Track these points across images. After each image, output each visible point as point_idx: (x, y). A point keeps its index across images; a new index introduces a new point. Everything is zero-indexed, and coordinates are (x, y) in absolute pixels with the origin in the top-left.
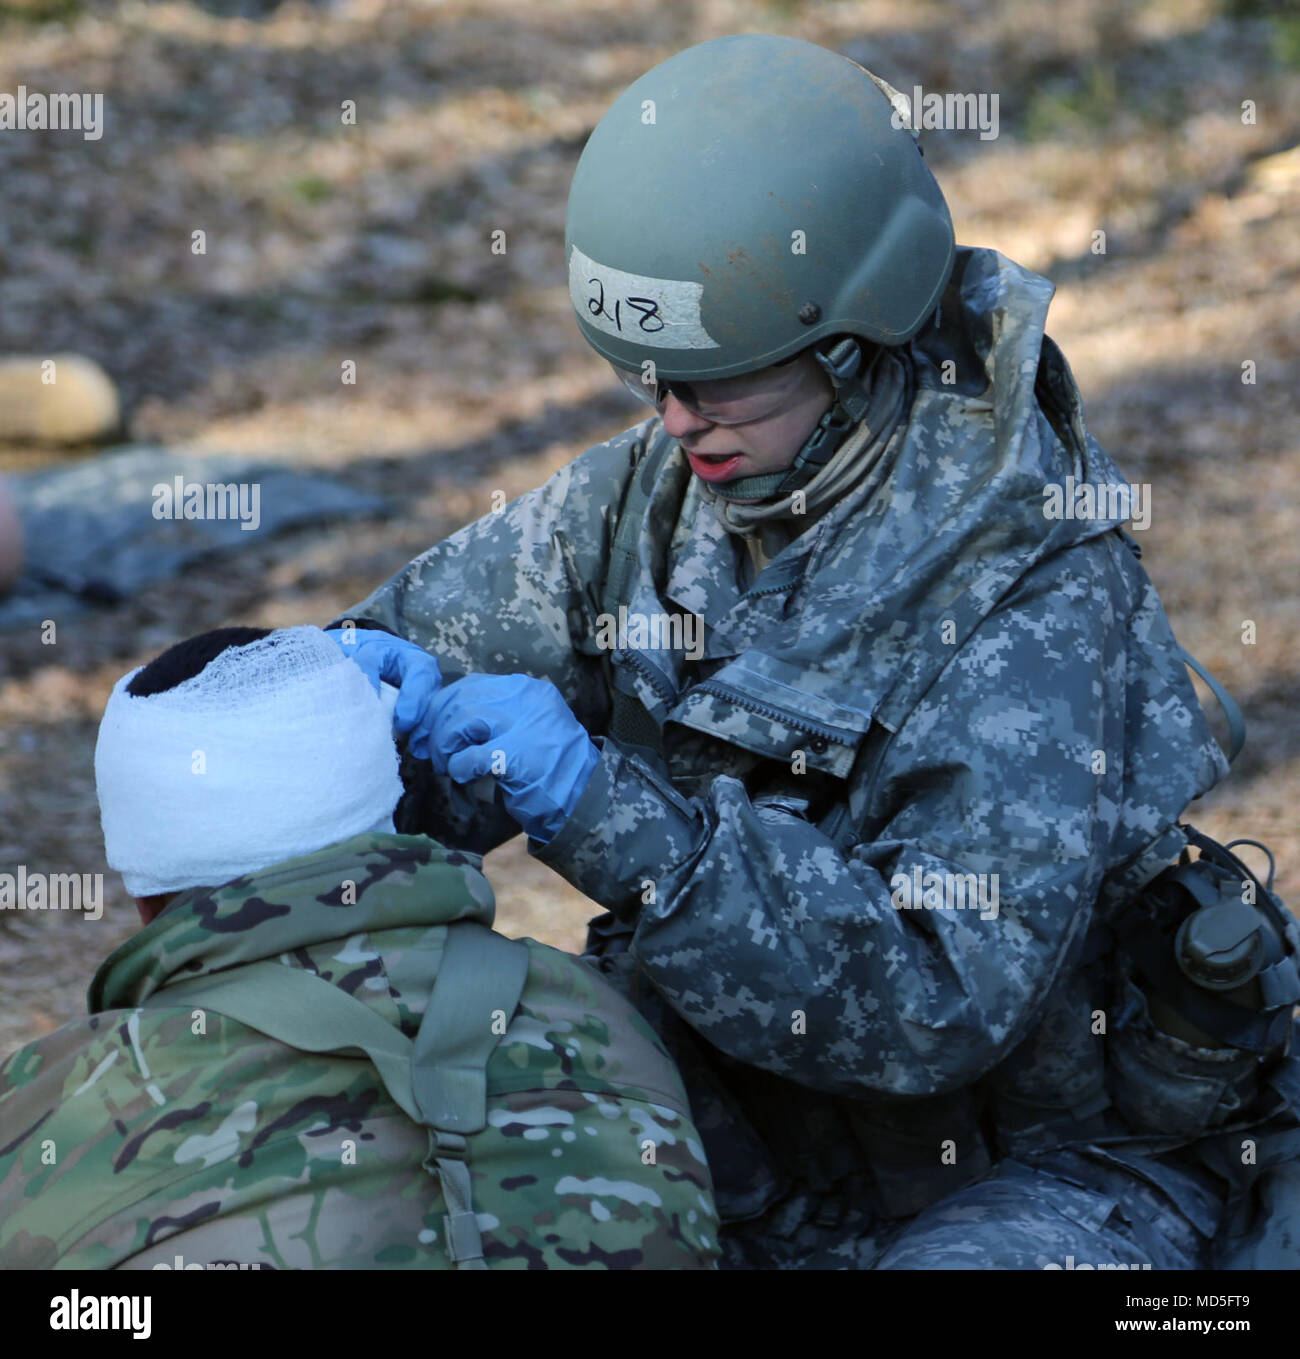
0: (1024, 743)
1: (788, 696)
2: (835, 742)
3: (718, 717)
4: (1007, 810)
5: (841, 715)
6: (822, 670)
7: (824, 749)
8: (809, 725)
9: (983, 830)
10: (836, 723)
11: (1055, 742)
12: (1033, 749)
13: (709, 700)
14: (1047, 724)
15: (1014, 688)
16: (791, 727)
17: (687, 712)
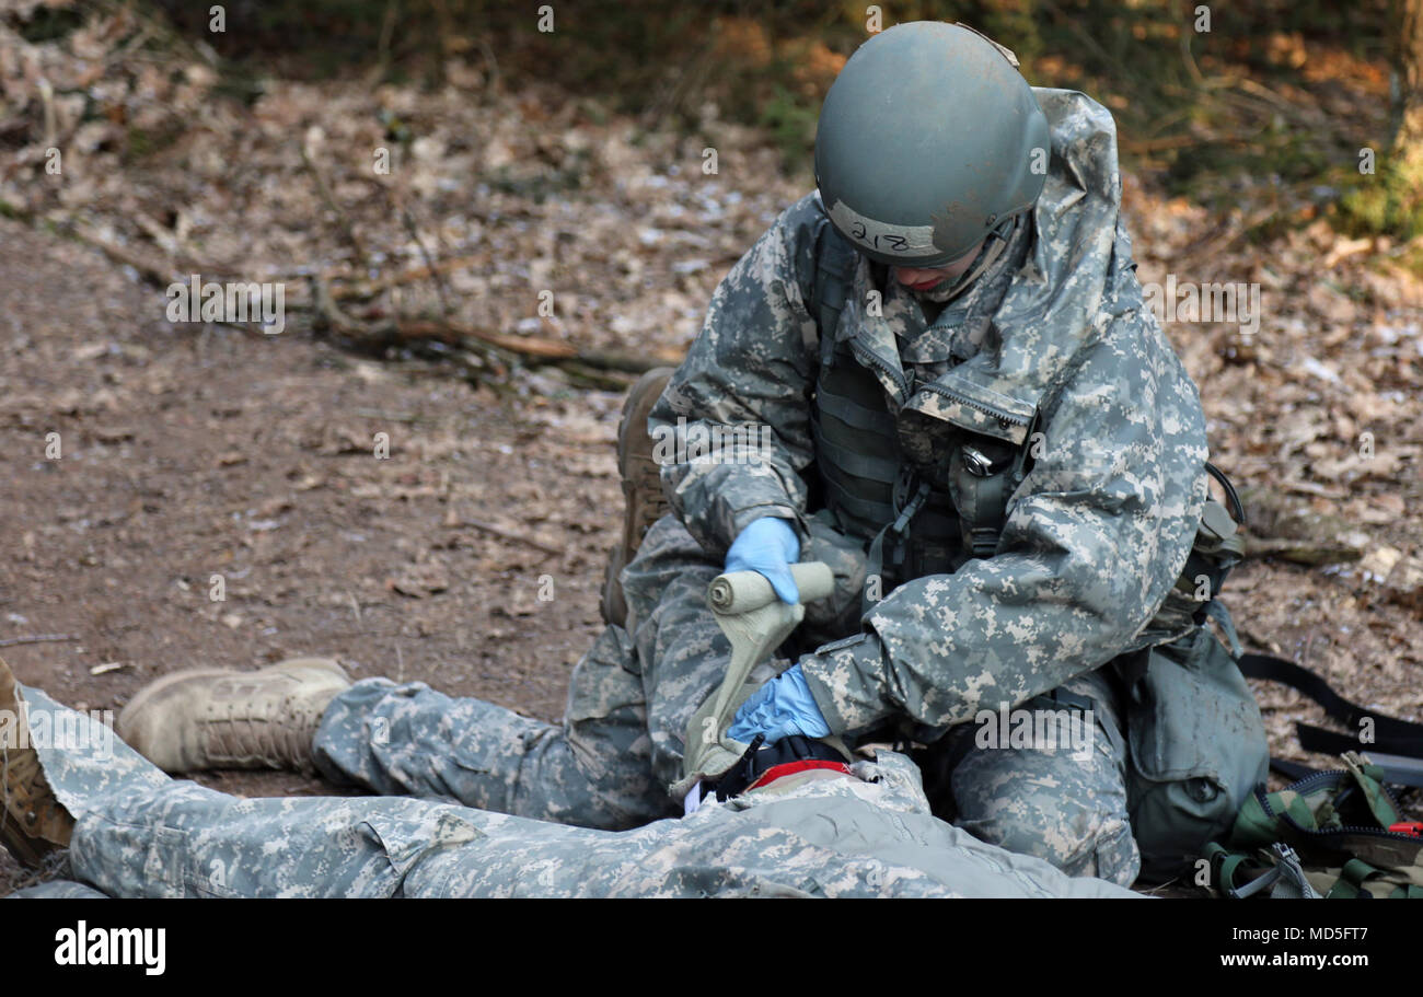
0: (1101, 403)
1: (986, 395)
2: (1015, 424)
3: (941, 407)
4: (1083, 443)
5: (1018, 406)
6: (1006, 379)
7: (1007, 426)
8: (998, 413)
9: (1069, 455)
10: (1015, 411)
11: (1119, 404)
12: (1107, 408)
13: (935, 396)
14: (1116, 393)
15: (1095, 377)
16: (987, 413)
17: (921, 403)
